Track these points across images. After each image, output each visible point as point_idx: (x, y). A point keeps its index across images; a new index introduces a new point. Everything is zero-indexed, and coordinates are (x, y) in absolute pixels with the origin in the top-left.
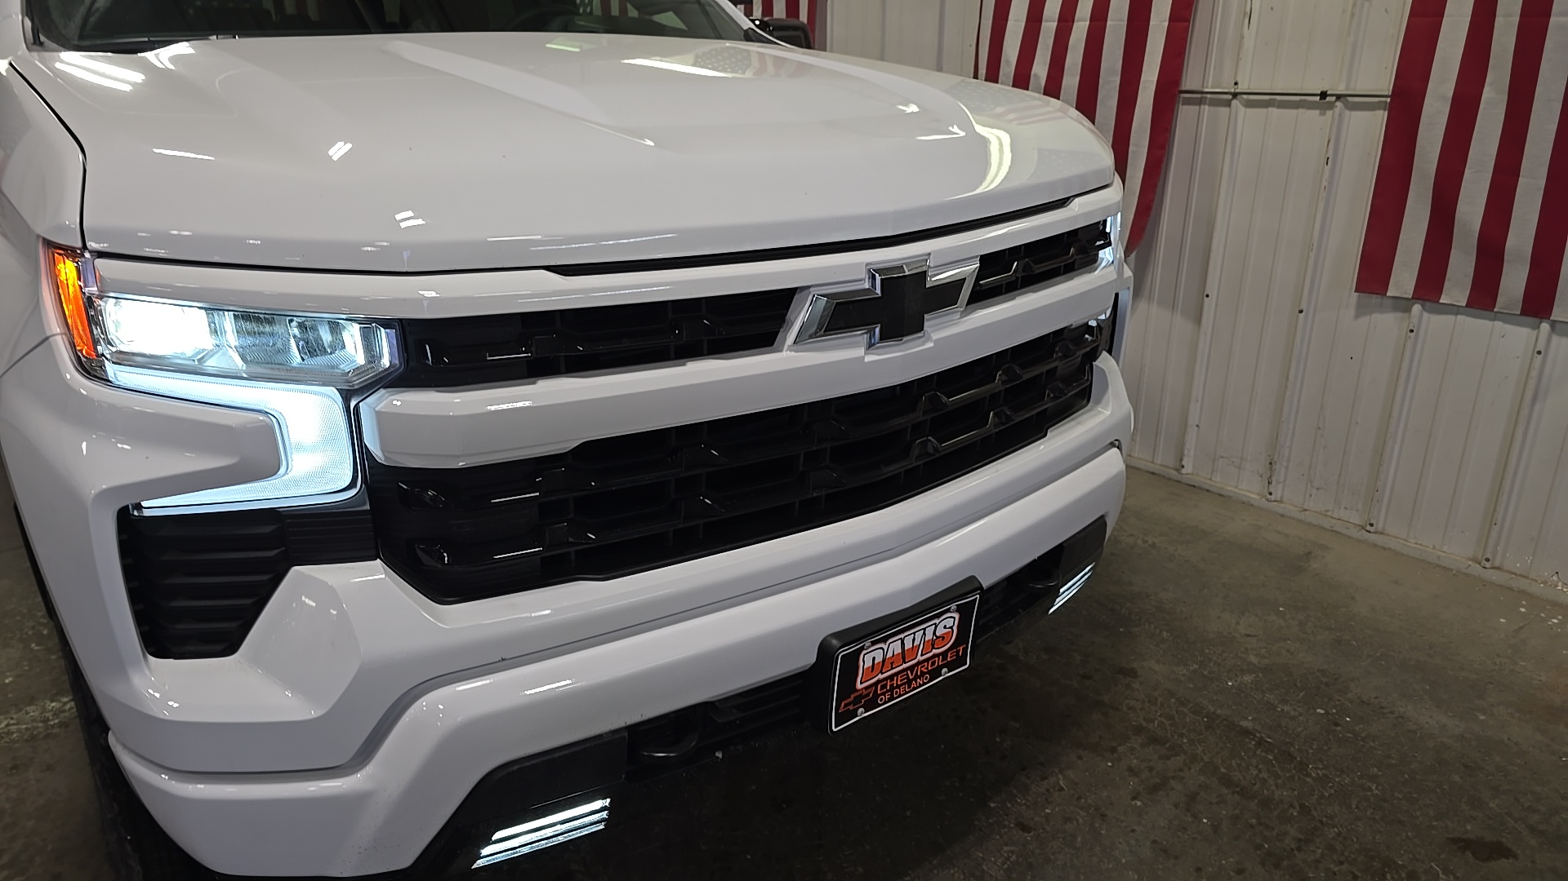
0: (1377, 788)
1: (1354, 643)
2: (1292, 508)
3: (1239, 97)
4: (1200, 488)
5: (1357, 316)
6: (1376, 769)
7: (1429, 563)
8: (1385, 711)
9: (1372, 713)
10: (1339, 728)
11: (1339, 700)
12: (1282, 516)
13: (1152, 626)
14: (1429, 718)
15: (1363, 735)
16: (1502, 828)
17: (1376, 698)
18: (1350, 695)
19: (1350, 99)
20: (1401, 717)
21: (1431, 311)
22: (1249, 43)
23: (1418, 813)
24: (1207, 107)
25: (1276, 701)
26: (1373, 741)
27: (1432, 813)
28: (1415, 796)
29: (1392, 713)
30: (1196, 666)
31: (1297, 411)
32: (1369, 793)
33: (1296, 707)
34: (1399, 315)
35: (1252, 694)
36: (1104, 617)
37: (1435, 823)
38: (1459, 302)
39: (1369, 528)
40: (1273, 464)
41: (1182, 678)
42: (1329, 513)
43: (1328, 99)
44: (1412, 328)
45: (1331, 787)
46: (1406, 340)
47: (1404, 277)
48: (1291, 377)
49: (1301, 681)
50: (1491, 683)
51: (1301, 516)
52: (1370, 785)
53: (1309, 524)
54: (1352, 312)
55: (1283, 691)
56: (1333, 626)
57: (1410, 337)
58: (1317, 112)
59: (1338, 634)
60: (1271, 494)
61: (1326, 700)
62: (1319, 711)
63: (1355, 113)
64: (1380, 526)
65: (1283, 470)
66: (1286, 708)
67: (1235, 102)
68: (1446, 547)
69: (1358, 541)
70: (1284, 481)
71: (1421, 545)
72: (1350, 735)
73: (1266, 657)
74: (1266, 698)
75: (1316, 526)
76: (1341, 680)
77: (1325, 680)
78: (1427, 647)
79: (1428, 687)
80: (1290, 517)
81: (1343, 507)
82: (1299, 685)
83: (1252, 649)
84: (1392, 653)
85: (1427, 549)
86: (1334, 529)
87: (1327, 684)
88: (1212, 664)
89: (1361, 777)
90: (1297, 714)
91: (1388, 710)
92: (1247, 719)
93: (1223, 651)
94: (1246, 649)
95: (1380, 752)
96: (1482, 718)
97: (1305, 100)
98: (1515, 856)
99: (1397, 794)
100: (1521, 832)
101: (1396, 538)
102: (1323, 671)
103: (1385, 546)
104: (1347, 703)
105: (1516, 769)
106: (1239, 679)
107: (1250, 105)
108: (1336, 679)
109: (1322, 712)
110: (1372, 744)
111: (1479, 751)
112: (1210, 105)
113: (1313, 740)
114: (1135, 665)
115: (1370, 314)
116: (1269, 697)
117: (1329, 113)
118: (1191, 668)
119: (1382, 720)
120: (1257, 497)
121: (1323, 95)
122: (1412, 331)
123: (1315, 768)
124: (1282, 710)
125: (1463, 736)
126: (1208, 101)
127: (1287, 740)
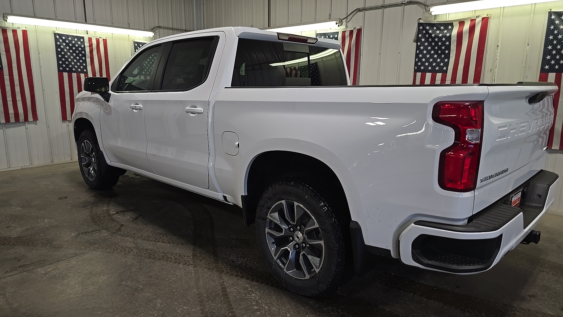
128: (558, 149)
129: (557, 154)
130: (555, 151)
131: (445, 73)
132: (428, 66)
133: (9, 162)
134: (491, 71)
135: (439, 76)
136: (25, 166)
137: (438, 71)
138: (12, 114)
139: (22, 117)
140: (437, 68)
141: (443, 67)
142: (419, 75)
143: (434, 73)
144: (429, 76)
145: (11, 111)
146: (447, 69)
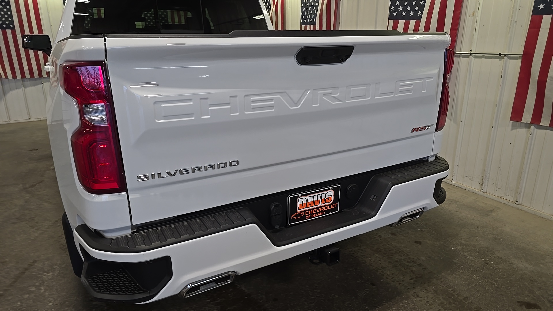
0: (496, 284)
1: (501, 239)
2: (490, 195)
3: (472, 55)
4: (458, 187)
5: (512, 129)
6: (498, 278)
7: (538, 216)
8: (506, 261)
9: (501, 261)
10: (488, 265)
11: (490, 257)
12: (486, 197)
13: (430, 229)
14: (522, 265)
15: (496, 268)
16: (538, 300)
17: (504, 257)
18: (495, 255)
19: (509, 55)
20: (512, 264)
21: (537, 128)
22: (476, 37)
23: (509, 293)
24: (461, 58)
25: (468, 255)
26: (499, 270)
27: (514, 293)
28: (510, 287)
29: (509, 262)
30: (442, 242)
31: (492, 161)
32: (493, 285)
33: (474, 257)
34: (526, 129)
35: (460, 252)
36: (414, 225)
37: (514, 296)
38: (546, 125)
39: (516, 203)
40: (483, 179)
41: (437, 246)
42: (502, 197)
43: (502, 56)
44: (531, 134)
45: (480, 282)
46: (529, 138)
47: (527, 116)
48: (489, 149)
49: (478, 250)
50: (548, 255)
51: (493, 198)
52: (494, 283)
53: (495, 201)
54: (510, 128)
55: (471, 252)
56: (495, 234)
57: (530, 137)
58: (499, 60)
59: (496, 236)
60: (482, 190)
61: (486, 256)
62: (482, 259)
63: (511, 60)
64: (520, 203)
65: (487, 181)
66: (471, 257)
67: (470, 56)
68: (543, 211)
69: (513, 207)
70: (487, 185)
71: (535, 209)
72: (491, 267)
73: (468, 242)
74: (464, 254)
75: (498, 201)
76: (493, 250)
77: (487, 250)
78: (528, 242)
79: (524, 255)
80: (489, 198)
81: (507, 195)
82: (477, 251)
83: (464, 239)
84: (514, 244)
85: (536, 211)
86: (504, 203)
87: (487, 251)
88: (448, 242)
89: (492, 280)
90: (474, 259)
91: (507, 261)
92: (456, 259)
93: (453, 239)
94: (462, 238)
95: (500, 273)
96: (542, 266)
97: (495, 56)
98: (540, 309)
99: (503, 286)
100: (545, 302)
101: (526, 206)
102: (487, 248)
103: (522, 209)
104: (493, 258)
105: (550, 283)
106: (456, 248)
107: (476, 57)
108: (491, 250)
109: (483, 260)
110: (499, 271)
111: (537, 276)
112: (462, 57)
113: (478, 268)
114: (421, 241)
115: (517, 129)
116: (466, 254)
117: (502, 60)
118: (440, 243)
119: (505, 264)
120: (478, 191)
121: (500, 54)
122: (531, 135)
123: (476, 276)
124: (469, 258)
125: (533, 271)
126: (462, 56)
127: (468, 267)
128: (548, 126)
129: (547, 130)
130: (544, 128)
131: (418, 19)
132: (402, 12)
133: (29, 114)
134: (473, 15)
135: (413, 23)
136: (44, 118)
137: (412, 18)
138: (26, 70)
139: (36, 74)
140: (412, 14)
141: (418, 11)
142: (391, 22)
143: (407, 19)
144: (401, 23)
145: (26, 68)
146: (422, 14)
